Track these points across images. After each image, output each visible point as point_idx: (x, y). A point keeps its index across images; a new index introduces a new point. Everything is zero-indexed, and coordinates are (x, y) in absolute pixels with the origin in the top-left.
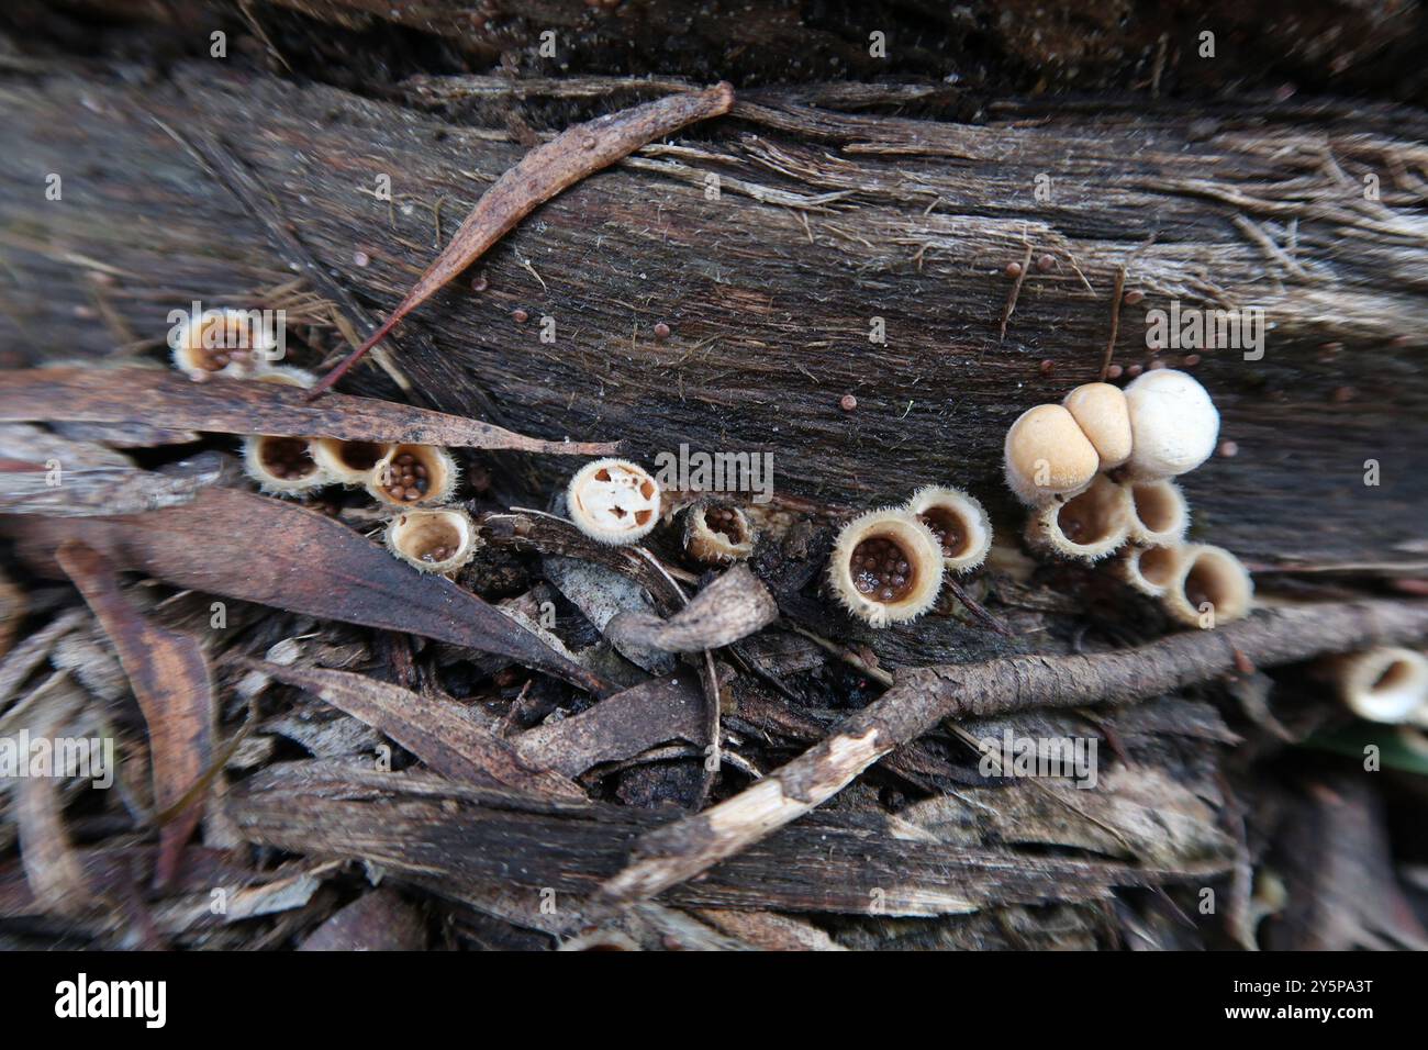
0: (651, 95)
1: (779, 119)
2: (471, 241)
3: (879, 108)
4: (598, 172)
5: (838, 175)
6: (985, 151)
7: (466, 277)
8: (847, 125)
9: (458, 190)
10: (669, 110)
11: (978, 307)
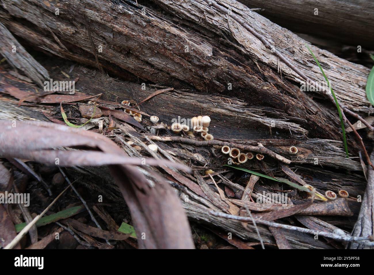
0: (167, 88)
1: (177, 91)
2: (150, 97)
3: (185, 91)
4: (161, 93)
5: (180, 96)
6: (193, 95)
7: (148, 100)
8: (182, 92)
9: (150, 93)
10: (168, 89)
11: (191, 108)
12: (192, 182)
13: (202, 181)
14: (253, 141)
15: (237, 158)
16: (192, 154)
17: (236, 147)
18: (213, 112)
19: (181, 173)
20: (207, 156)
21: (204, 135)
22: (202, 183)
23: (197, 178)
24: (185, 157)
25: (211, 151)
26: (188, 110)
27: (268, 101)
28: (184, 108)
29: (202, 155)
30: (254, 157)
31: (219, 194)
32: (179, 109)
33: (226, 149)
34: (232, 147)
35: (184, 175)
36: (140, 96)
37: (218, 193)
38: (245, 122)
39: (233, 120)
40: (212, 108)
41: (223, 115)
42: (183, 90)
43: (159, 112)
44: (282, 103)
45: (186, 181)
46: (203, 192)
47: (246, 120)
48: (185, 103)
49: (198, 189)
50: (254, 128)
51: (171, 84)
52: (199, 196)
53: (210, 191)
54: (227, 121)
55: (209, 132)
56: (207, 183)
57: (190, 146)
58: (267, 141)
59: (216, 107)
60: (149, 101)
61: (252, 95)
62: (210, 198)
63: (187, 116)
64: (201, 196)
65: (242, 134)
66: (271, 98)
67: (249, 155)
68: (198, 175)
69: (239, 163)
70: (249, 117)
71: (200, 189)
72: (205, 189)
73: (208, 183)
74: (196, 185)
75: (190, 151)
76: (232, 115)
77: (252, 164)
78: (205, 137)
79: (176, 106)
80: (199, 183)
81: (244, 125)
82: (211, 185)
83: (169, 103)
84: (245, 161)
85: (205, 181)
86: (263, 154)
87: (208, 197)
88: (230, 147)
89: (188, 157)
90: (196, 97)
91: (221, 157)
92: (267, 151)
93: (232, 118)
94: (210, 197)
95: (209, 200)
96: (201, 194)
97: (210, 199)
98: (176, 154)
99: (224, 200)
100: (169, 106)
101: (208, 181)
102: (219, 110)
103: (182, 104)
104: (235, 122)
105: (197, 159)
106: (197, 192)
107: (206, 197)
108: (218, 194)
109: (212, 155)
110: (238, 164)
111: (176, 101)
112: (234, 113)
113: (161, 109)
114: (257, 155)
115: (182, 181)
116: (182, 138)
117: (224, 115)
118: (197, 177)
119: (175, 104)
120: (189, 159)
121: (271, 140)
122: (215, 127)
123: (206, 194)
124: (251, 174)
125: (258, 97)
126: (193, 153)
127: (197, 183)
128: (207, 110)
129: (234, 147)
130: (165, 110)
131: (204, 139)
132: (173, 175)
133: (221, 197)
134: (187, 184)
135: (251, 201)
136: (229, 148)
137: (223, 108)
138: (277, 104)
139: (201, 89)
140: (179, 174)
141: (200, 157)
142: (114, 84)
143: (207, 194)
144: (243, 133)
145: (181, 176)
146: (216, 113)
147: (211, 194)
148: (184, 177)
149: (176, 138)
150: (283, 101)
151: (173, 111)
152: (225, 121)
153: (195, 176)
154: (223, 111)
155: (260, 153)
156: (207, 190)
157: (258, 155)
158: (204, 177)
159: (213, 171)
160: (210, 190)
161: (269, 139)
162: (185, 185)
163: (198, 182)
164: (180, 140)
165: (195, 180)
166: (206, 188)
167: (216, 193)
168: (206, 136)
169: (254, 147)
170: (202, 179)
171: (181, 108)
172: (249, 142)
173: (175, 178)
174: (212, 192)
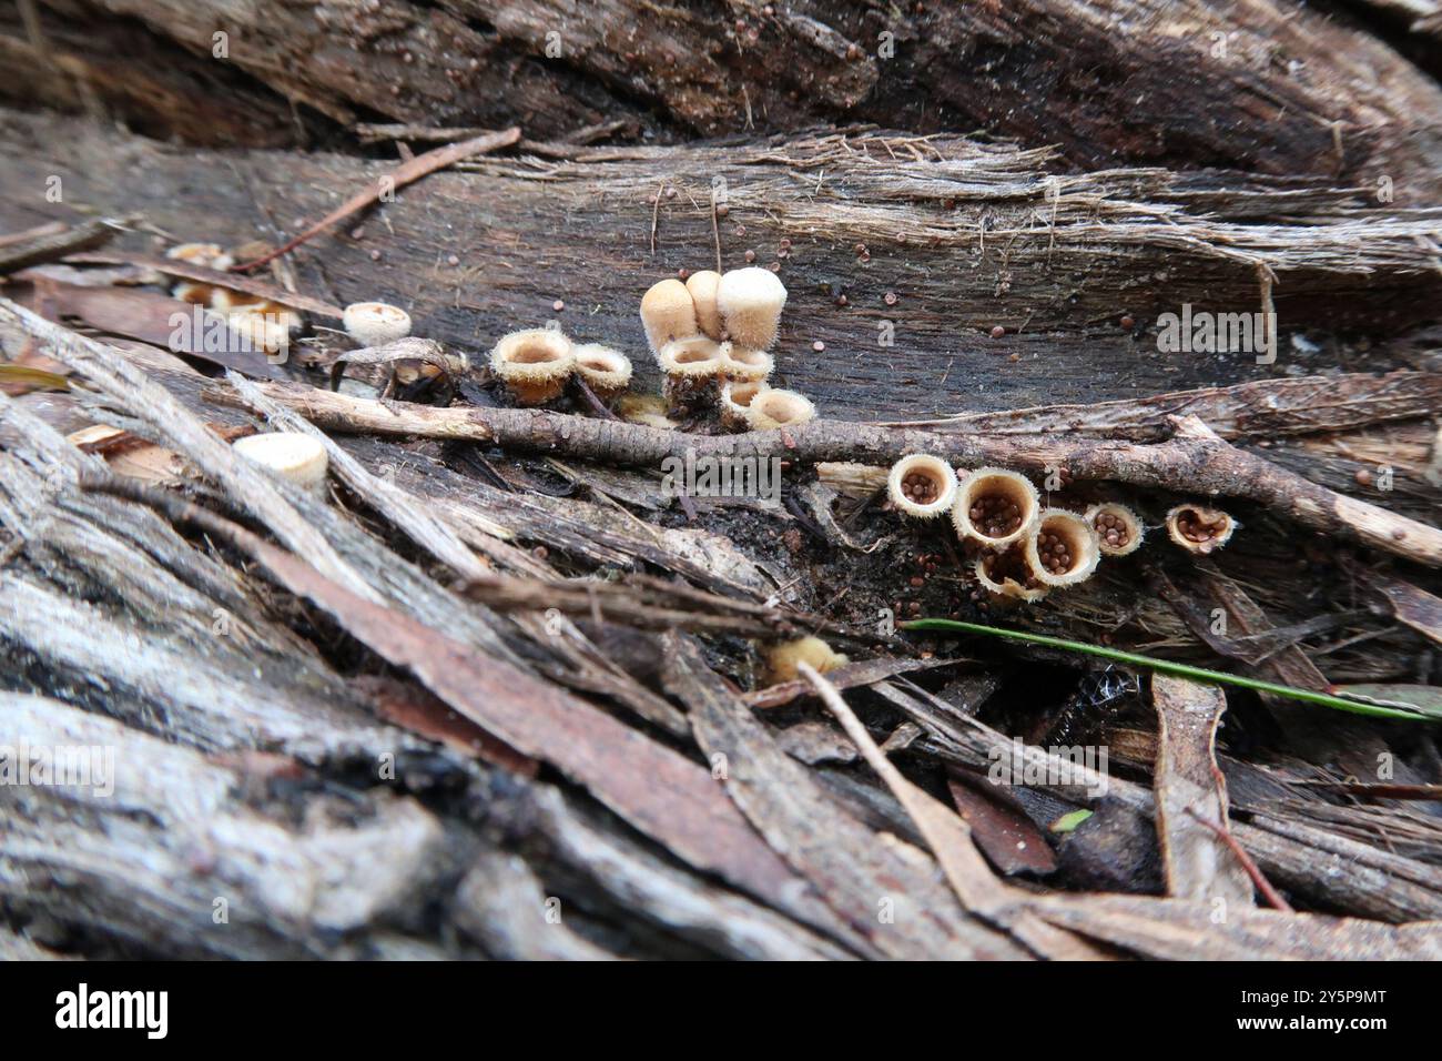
0: (478, 135)
1: (546, 149)
2: (360, 202)
3: (598, 141)
4: (438, 170)
5: (566, 169)
7: (348, 224)
8: (579, 150)
10: (483, 142)
11: (637, 231)
12: (640, 740)
13: (744, 733)
14: (1128, 411)
15: (1017, 550)
16: (652, 529)
17: (1000, 464)
18: (801, 238)
19: (524, 655)
20: (774, 549)
21: (745, 400)
22: (744, 747)
23: (696, 708)
24: (589, 549)
25: (806, 507)
26: (620, 247)
27: (1202, 125)
28: (590, 242)
29: (740, 544)
30: (1148, 536)
31: (926, 849)
32: (558, 251)
33: (922, 484)
34: (971, 466)
35: (560, 671)
36: (301, 211)
37: (909, 835)
38: (1049, 281)
39: (952, 275)
40: (792, 208)
41: (875, 251)
42: (587, 131)
43: (423, 296)
44: (1309, 124)
45: (567, 725)
46: (758, 833)
47: (1053, 262)
48: (600, 207)
49: (704, 806)
50: (1116, 321)
51: (504, 109)
52: (713, 881)
53: (823, 821)
54: (905, 294)
55: (777, 380)
56: (791, 755)
57: (635, 483)
58: (1238, 397)
59: (824, 196)
60: (358, 233)
61: (1075, 96)
62: (838, 898)
63: (614, 289)
64: (734, 876)
65: (1032, 381)
66: (1224, 97)
67: (1104, 526)
68: (707, 683)
69: (1039, 584)
70: (1077, 229)
71: (721, 808)
72: (773, 807)
73: (801, 753)
74: (678, 763)
75: (640, 512)
76: (947, 234)
77: (1128, 603)
78: (753, 413)
79: (533, 233)
80: (715, 744)
81: (1040, 307)
82: (826, 773)
83: (488, 219)
84: (1084, 567)
85: (774, 735)
86: (1228, 503)
87: (817, 894)
88: (955, 467)
89: (613, 547)
90: (672, 160)
91: (889, 552)
92: (1258, 473)
93: (942, 266)
94: (831, 884)
95: (825, 917)
96: (732, 856)
97: (843, 916)
98: (508, 525)
99: (987, 909)
100: (487, 242)
101: (794, 736)
102: (841, 214)
103: (581, 212)
104: (972, 294)
105: (698, 561)
106: (683, 832)
107: (791, 893)
108: (908, 852)
109: (816, 548)
110: (1031, 596)
111: (533, 202)
112: (959, 218)
113: (433, 274)
114: (1172, 512)
115: (525, 729)
116: (569, 424)
117: (886, 247)
118: (686, 697)
119: (530, 225)
120: (624, 559)
121: (1273, 389)
122: (819, 345)
123: (783, 859)
124: (1146, 673)
125: (1122, 107)
126: (663, 523)
127: (687, 746)
128: (753, 226)
129: (989, 459)
130: (460, 275)
131: (740, 426)
132: (426, 675)
133: (946, 882)
134: (577, 757)
135: (1262, 901)
136: (943, 467)
137: (868, 196)
138: (1267, 140)
139: (709, 110)
140: (505, 666)
141: (715, 553)
142: (150, 171)
143: (797, 860)
144: (1035, 370)
145: (529, 680)
146: (824, 241)
147: (843, 857)
148: (555, 693)
149: (518, 421)
150: (1315, 107)
151: (519, 270)
152: (891, 298)
153: (670, 688)
154: (876, 216)
155: (1204, 500)
156: (794, 811)
157: (1181, 517)
158: (759, 698)
159: (837, 650)
160: (829, 810)
161: (1255, 384)
162: (548, 772)
163: (704, 734)
164: (558, 435)
165: (676, 721)
166: (779, 790)
167: (889, 839)
168: (758, 402)
169: (1143, 453)
170: (743, 713)
171: (572, 240)
172: (1096, 420)
173: (445, 695)
174: (845, 830)
